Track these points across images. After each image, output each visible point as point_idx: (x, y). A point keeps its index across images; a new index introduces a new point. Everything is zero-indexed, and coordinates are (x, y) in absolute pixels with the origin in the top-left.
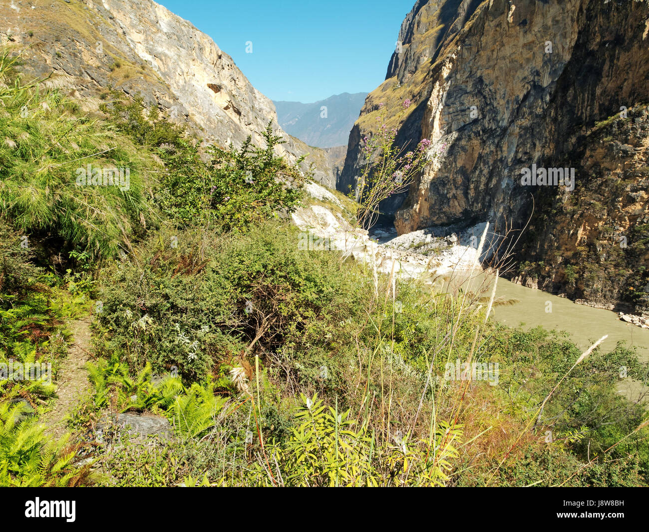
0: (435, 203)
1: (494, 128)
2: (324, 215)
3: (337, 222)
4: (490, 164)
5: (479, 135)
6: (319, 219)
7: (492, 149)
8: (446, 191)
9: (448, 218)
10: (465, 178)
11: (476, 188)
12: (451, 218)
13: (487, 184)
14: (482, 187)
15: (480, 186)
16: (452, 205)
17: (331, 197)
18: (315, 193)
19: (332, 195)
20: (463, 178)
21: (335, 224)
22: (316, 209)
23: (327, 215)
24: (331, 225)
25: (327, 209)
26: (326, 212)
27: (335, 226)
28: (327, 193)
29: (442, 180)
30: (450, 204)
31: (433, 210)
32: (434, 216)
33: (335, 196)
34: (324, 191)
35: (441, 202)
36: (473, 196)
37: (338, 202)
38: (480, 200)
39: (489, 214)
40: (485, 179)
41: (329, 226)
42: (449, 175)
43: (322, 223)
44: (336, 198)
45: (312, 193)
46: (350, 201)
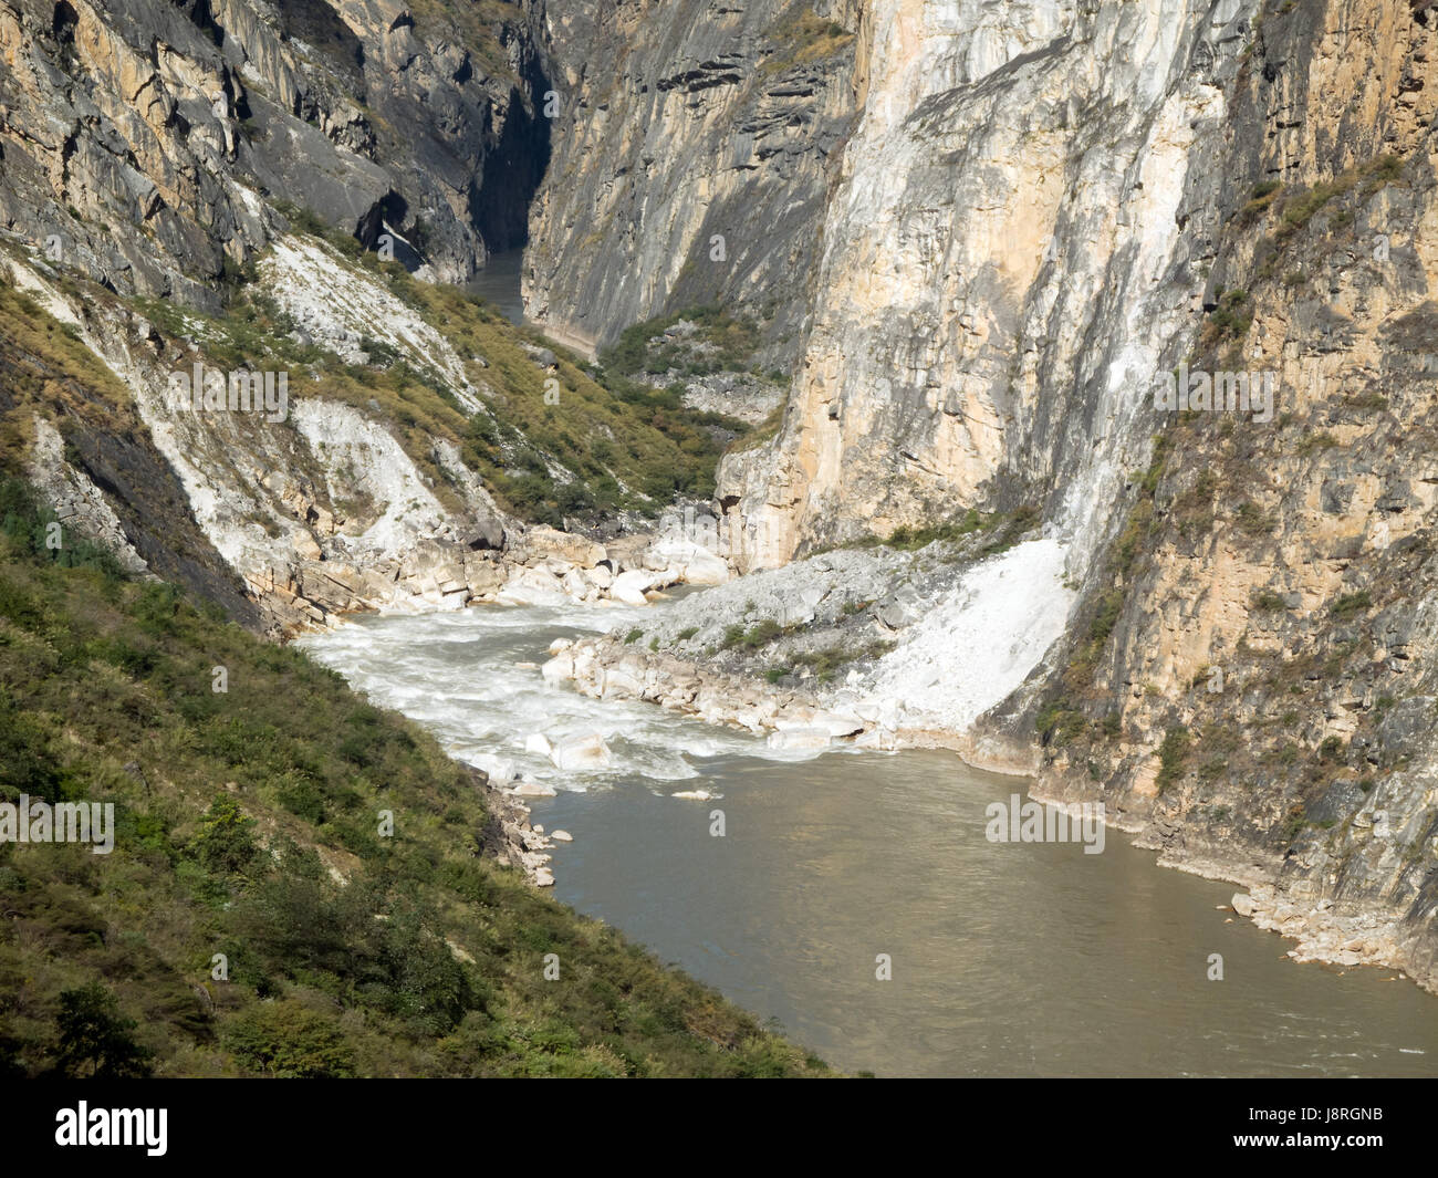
0: (874, 433)
1: (1118, 99)
2: (356, 456)
3: (426, 496)
4: (1093, 270)
5: (1064, 125)
6: (331, 478)
7: (1103, 201)
8: (922, 375)
9: (927, 505)
10: (1003, 321)
11: (1043, 371)
12: (941, 509)
13: (1076, 361)
14: (1061, 371)
15: (1052, 366)
16: (948, 446)
17: (413, 338)
18: (319, 316)
19: (420, 325)
20: (992, 317)
21: (416, 506)
22: (315, 418)
23: (375, 456)
24: (392, 512)
25: (379, 418)
26: (369, 439)
27: (413, 517)
28: (389, 316)
29: (910, 319)
30: (936, 440)
31: (860, 464)
32: (867, 494)
33: (441, 333)
34: (376, 301)
35: (898, 430)
36: (1030, 408)
37: (452, 368)
38: (1050, 431)
39: (1065, 504)
40: (1073, 335)
41: (384, 513)
42: (937, 298)
43: (344, 496)
44: (446, 346)
45: (301, 318)
46: (533, 357)
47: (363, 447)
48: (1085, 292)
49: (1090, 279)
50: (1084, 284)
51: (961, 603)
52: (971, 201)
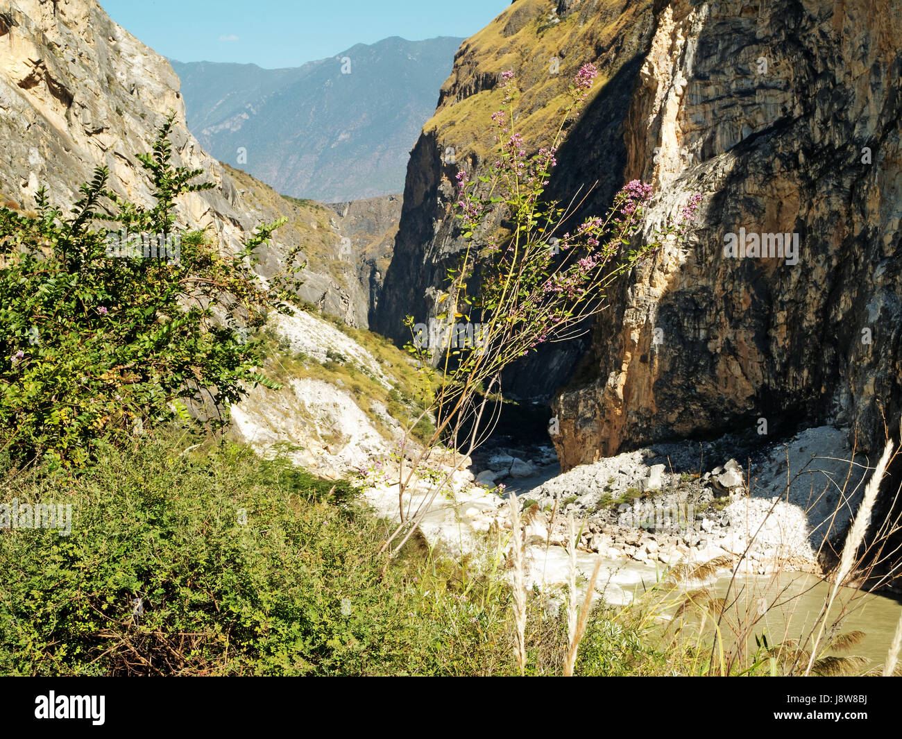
0: (673, 370)
1: (837, 144)
2: (332, 411)
3: (372, 432)
4: (831, 252)
5: (797, 166)
6: (317, 422)
7: (835, 207)
8: (702, 332)
9: (713, 413)
10: (758, 294)
11: (794, 323)
12: (723, 415)
13: (824, 312)
14: (810, 319)
15: (803, 317)
16: (724, 375)
17: (353, 352)
18: (303, 340)
19: (356, 346)
20: (753, 292)
21: (367, 437)
22: (308, 389)
23: (342, 410)
24: (353, 441)
25: (342, 389)
26: (338, 401)
27: (365, 443)
28: (339, 341)
29: (692, 298)
30: (717, 372)
31: (665, 389)
32: (671, 408)
33: (367, 350)
34: (332, 334)
35: (689, 367)
36: (783, 347)
37: (375, 367)
38: (805, 359)
39: (834, 402)
40: (818, 296)
41: (348, 442)
42: (711, 283)
43: (326, 433)
44: (370, 356)
45: (293, 340)
46: (411, 365)
47: (335, 405)
48: (826, 268)
49: (829, 259)
50: (825, 262)
51: (774, 470)
52: (734, 219)
